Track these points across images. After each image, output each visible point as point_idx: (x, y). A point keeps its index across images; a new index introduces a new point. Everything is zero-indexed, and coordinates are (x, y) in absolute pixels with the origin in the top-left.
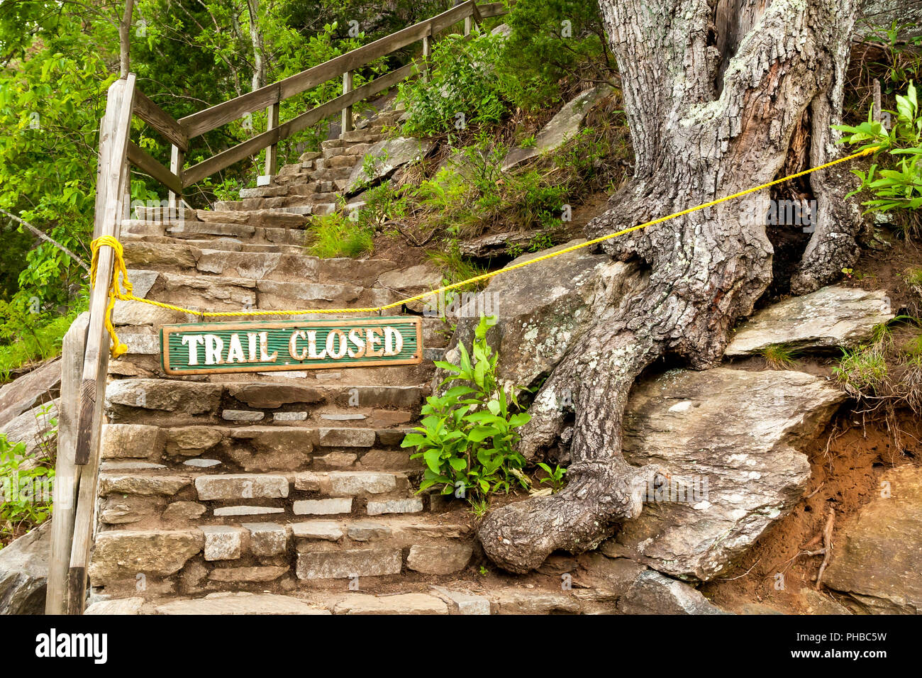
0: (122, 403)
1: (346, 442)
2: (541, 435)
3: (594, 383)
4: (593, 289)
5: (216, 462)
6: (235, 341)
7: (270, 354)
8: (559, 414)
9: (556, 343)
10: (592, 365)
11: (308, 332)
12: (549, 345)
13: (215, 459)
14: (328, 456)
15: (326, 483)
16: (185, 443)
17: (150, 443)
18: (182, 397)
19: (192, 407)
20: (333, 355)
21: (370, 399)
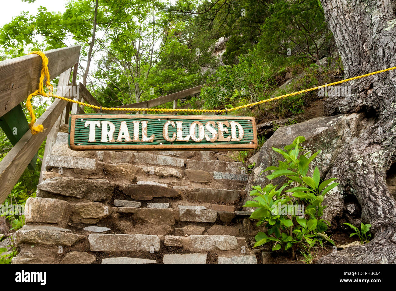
0: (46, 189)
1: (197, 218)
2: (334, 208)
3: (365, 172)
4: (341, 128)
5: (107, 229)
6: (124, 126)
7: (149, 136)
8: (341, 196)
9: (322, 161)
10: (360, 162)
11: (177, 123)
12: (318, 162)
13: (107, 227)
14: (185, 227)
15: (187, 241)
16: (85, 214)
17: (60, 212)
18: (87, 189)
19: (93, 195)
20: (195, 139)
21: (209, 197)
